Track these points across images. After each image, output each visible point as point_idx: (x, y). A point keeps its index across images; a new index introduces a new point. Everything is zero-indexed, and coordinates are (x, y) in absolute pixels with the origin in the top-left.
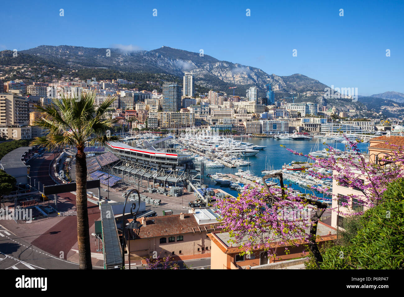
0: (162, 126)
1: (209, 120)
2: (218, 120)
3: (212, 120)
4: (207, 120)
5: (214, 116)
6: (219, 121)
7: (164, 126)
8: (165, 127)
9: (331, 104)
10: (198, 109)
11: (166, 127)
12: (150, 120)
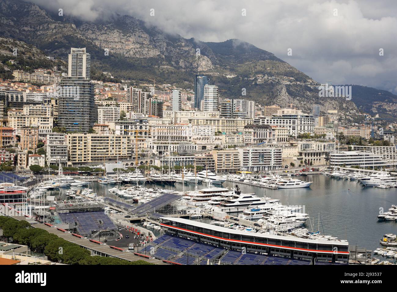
0: (75, 160)
1: (152, 147)
2: (167, 146)
3: (157, 147)
4: (149, 146)
5: (158, 138)
6: (169, 148)
7: (79, 160)
8: (81, 160)
9: (298, 98)
10: (130, 127)
11: (83, 161)
12: (55, 150)
